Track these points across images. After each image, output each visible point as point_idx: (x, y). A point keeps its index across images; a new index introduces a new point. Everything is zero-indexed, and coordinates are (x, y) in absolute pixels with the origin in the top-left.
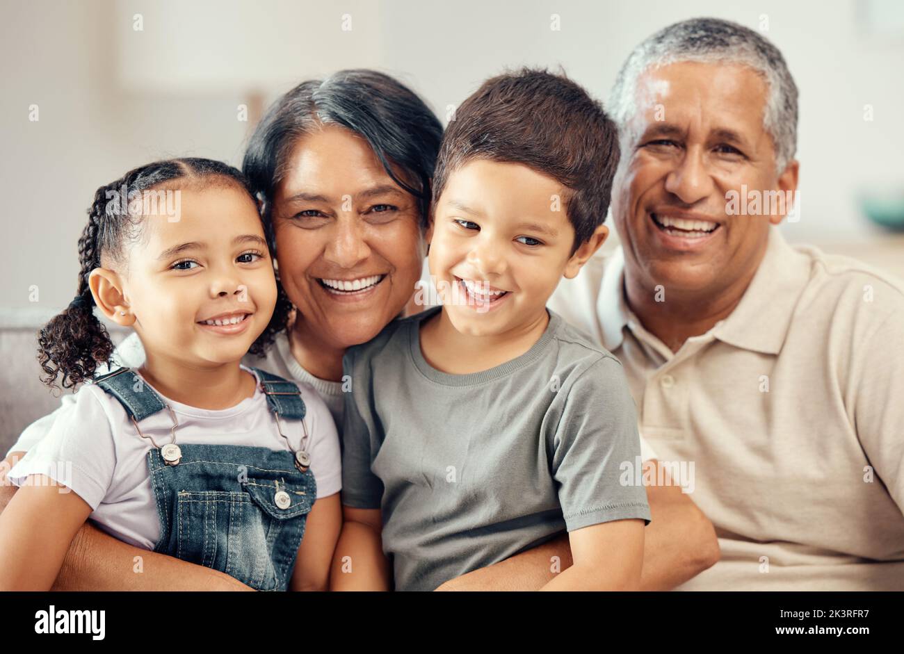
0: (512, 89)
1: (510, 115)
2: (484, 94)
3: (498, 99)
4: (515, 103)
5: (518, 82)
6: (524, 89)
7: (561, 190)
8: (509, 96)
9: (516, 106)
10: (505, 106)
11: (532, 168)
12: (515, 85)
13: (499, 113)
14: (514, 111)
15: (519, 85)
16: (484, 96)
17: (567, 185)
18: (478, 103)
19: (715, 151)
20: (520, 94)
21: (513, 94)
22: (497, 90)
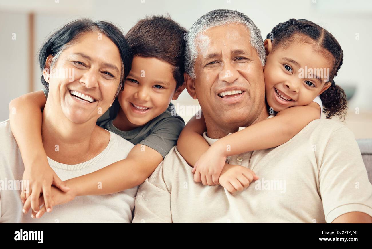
0: (149, 26)
1: (149, 37)
2: (138, 28)
3: (143, 30)
4: (151, 32)
5: (151, 23)
6: (154, 26)
7: (170, 67)
8: (148, 29)
9: (151, 33)
10: (147, 33)
11: (159, 59)
12: (150, 24)
13: (145, 37)
14: (150, 36)
15: (152, 24)
16: (138, 29)
17: (173, 65)
18: (136, 31)
19: (235, 60)
20: (153, 28)
21: (150, 28)
22: (143, 26)
